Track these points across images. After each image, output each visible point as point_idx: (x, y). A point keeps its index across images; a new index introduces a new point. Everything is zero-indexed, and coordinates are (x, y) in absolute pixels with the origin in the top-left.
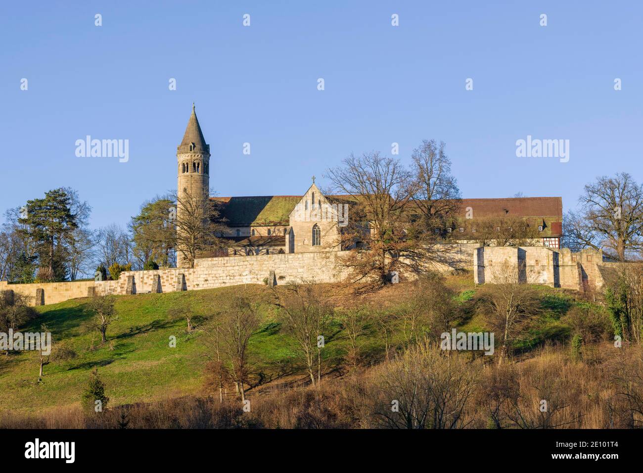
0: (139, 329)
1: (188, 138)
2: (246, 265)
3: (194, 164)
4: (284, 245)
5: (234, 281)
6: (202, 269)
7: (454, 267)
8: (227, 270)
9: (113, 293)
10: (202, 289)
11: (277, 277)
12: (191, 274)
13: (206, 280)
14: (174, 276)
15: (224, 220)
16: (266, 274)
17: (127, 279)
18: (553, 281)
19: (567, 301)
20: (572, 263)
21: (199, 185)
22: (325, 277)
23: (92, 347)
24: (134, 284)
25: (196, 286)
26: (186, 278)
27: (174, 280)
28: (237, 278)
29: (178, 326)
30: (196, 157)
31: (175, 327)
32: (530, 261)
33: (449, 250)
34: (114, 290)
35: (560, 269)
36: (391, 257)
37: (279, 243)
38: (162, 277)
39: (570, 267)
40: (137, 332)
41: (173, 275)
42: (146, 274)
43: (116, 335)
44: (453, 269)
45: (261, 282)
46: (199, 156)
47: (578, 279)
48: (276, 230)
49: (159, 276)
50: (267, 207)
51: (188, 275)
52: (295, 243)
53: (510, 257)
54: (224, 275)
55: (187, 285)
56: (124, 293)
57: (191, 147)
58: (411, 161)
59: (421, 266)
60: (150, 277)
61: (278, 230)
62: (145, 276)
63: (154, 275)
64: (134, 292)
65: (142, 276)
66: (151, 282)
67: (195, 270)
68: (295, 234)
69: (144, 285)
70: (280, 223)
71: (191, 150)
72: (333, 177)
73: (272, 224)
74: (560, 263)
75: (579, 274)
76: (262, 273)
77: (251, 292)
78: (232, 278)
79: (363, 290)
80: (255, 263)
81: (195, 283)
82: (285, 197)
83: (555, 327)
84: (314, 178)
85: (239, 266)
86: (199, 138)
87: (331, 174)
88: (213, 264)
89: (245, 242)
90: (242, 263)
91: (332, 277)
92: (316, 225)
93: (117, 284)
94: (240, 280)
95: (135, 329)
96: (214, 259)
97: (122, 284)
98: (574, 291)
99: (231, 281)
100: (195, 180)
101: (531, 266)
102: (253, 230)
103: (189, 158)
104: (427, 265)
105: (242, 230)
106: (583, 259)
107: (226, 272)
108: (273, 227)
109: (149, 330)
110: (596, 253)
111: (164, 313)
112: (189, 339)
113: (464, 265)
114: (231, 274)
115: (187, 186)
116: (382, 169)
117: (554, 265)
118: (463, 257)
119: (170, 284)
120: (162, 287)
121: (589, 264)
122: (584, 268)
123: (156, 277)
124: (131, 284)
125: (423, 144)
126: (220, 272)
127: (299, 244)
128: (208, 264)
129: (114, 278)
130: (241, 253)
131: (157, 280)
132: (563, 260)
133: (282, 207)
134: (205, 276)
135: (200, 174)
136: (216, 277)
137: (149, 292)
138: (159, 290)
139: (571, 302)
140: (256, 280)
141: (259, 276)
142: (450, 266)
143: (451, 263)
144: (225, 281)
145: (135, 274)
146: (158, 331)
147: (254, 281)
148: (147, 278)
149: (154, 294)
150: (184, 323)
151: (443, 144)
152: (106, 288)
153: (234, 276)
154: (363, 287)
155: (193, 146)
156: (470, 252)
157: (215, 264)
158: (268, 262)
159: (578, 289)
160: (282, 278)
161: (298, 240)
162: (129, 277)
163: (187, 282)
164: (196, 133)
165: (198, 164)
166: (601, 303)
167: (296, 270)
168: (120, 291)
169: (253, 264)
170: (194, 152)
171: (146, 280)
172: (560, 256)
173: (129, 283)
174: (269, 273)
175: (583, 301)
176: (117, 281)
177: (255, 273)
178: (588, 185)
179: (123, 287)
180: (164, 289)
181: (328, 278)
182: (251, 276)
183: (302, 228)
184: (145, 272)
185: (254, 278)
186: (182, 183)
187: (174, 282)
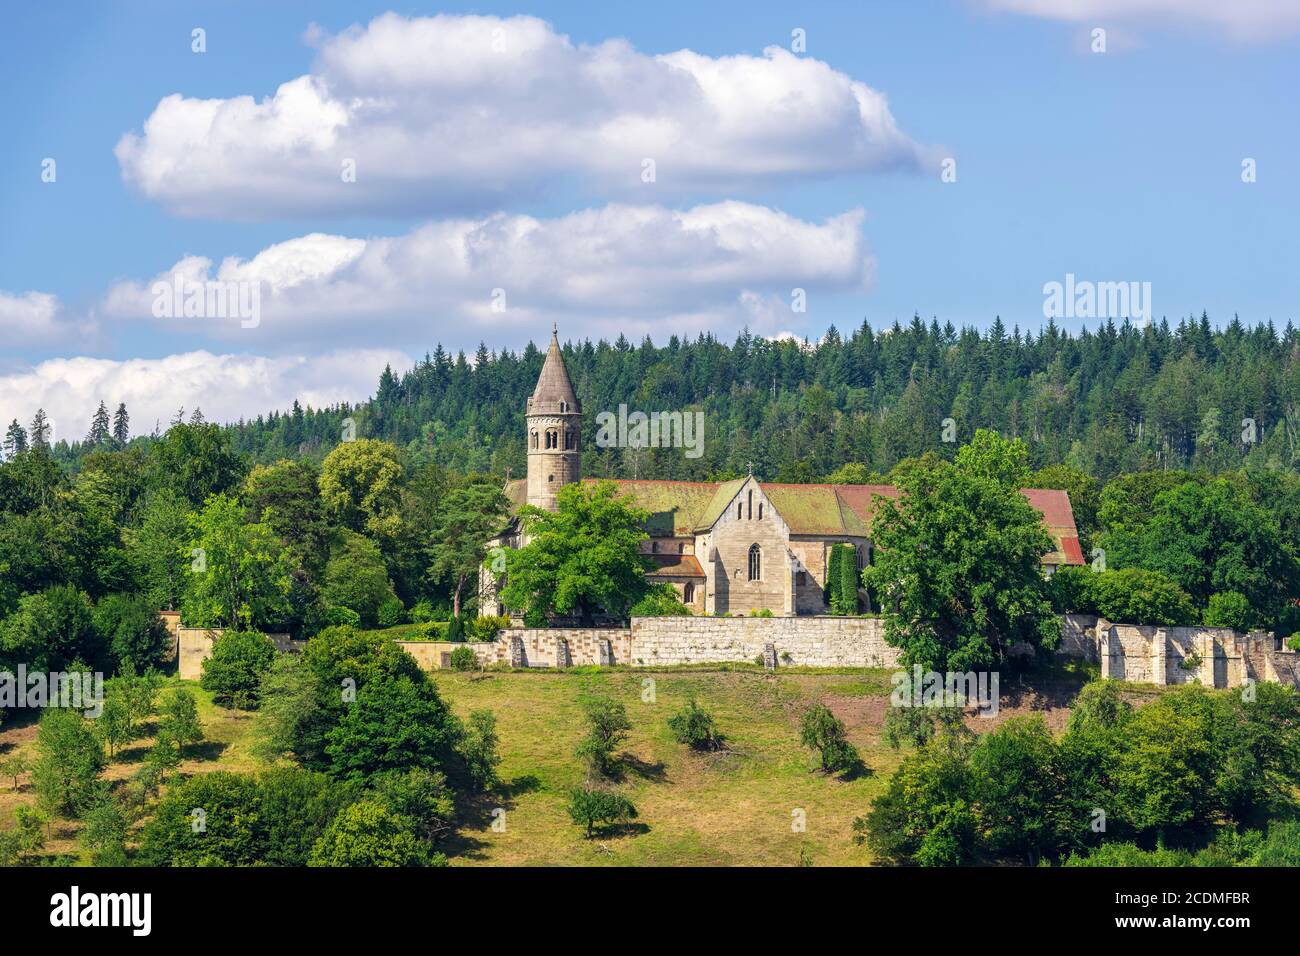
1: (552, 388)
2: (724, 632)
3: (566, 434)
5: (704, 656)
6: (646, 634)
8: (690, 638)
9: (484, 664)
10: (647, 665)
11: (779, 655)
12: (619, 639)
13: (656, 653)
14: (591, 641)
16: (759, 649)
17: (509, 642)
18: (1211, 682)
20: (1236, 654)
21: (575, 471)
22: (858, 659)
24: (523, 650)
25: (636, 660)
26: (613, 646)
27: (591, 647)
28: (709, 651)
30: (570, 423)
34: (486, 661)
35: (1219, 662)
38: (572, 641)
39: (1232, 661)
41: (589, 638)
42: (541, 635)
45: (752, 661)
46: (574, 421)
48: (668, 544)
49: (566, 639)
52: (720, 576)
54: (686, 645)
55: (616, 656)
56: (508, 665)
57: (562, 404)
60: (549, 641)
62: (541, 639)
63: (558, 638)
64: (524, 664)
65: (535, 638)
66: (554, 650)
67: (633, 634)
68: (721, 561)
69: (539, 652)
70: (672, 532)
71: (562, 411)
73: (661, 534)
74: (1219, 654)
76: (752, 646)
78: (700, 651)
80: (740, 630)
81: (634, 656)
88: (666, 627)
90: (717, 628)
91: (870, 659)
92: (754, 546)
93: (492, 649)
94: (714, 656)
97: (499, 650)
99: (699, 656)
100: (569, 463)
101: (1179, 657)
103: (560, 423)
107: (689, 641)
108: (663, 540)
110: (1267, 639)
114: (697, 645)
115: (555, 473)
117: (1213, 658)
119: (585, 654)
120: (573, 657)
121: (1258, 656)
122: (1252, 662)
123: (560, 641)
124: (519, 651)
126: (678, 639)
127: (728, 578)
128: (658, 626)
129: (485, 639)
131: (564, 647)
132: (1224, 649)
133: (667, 503)
134: (652, 645)
136: (673, 648)
137: (552, 665)
138: (569, 663)
140: (742, 657)
141: (746, 651)
144: (687, 655)
145: (522, 636)
147: (739, 658)
148: (545, 641)
149: (561, 669)
153: (703, 648)
155: (565, 404)
157: (670, 627)
160: (786, 656)
161: (725, 571)
162: (513, 639)
164: (565, 379)
167: (810, 645)
168: (496, 661)
169: (736, 631)
170: (569, 415)
171: (541, 645)
172: (1220, 642)
173: (515, 649)
174: (764, 646)
176: (492, 644)
177: (739, 645)
179: (502, 656)
180: (575, 661)
181: (863, 660)
182: (733, 650)
183: (731, 550)
184: (541, 631)
185: (739, 653)
186: (544, 467)
187: (591, 651)
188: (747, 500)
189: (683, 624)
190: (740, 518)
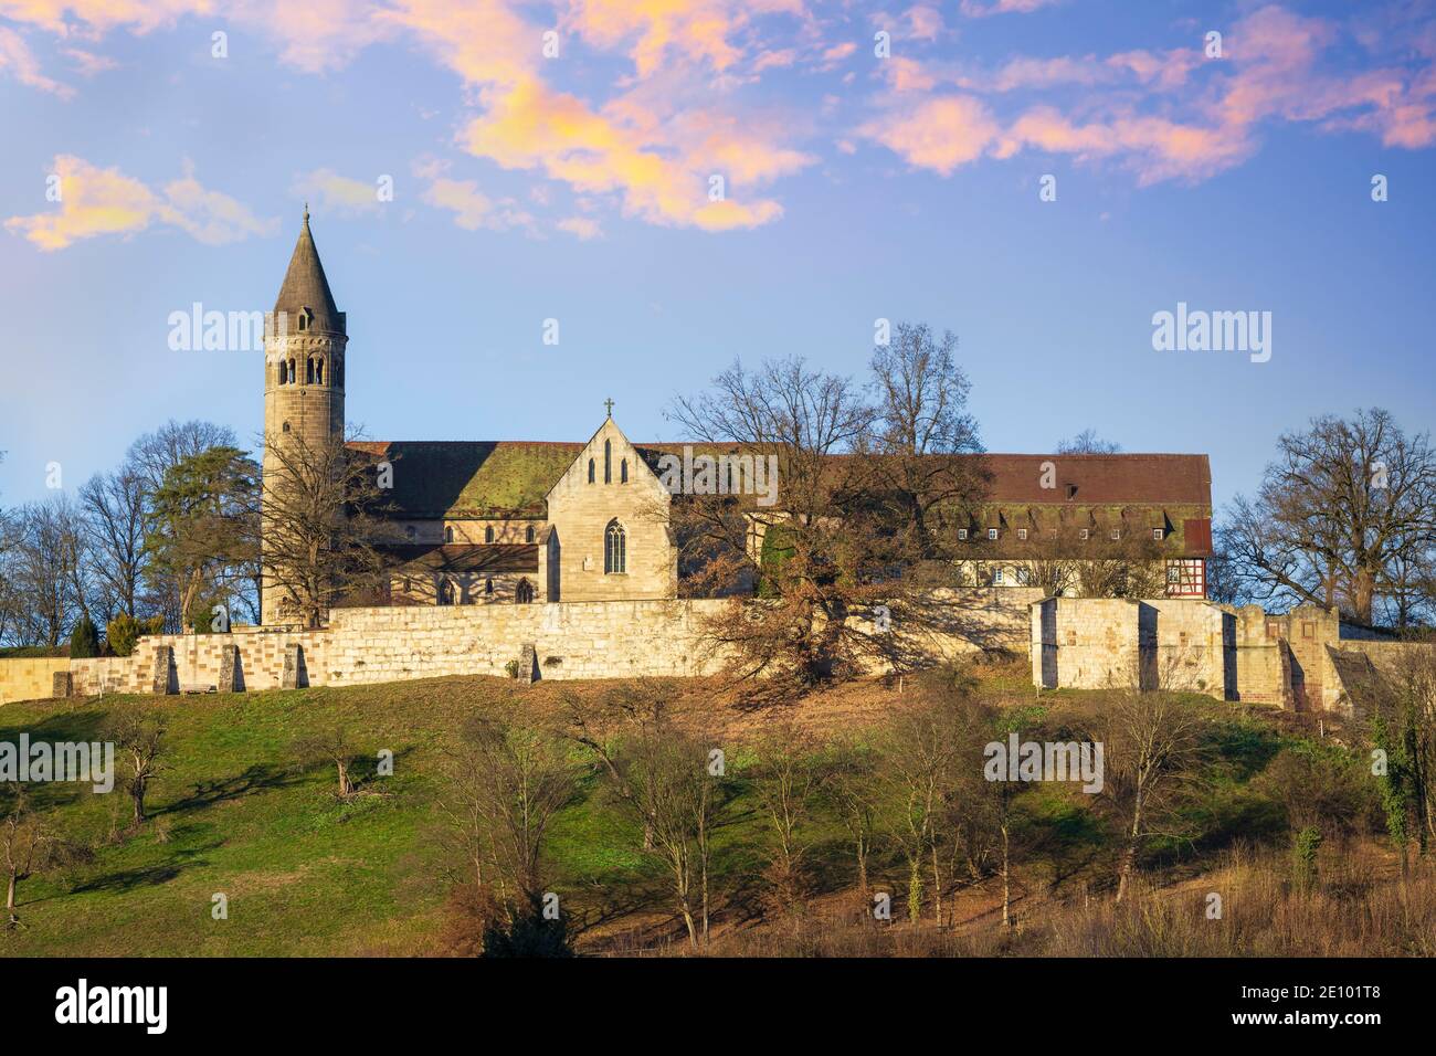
0: (218, 788)
1: (292, 295)
2: (463, 628)
3: (310, 362)
4: (535, 569)
5: (432, 666)
6: (350, 635)
7: (979, 645)
8: (412, 639)
9: (117, 688)
10: (349, 684)
11: (542, 660)
12: (318, 646)
13: (361, 663)
14: (274, 651)
15: (390, 507)
16: (514, 653)
17: (154, 655)
18: (1221, 685)
19: (1260, 735)
20: (1267, 641)
21: (323, 415)
22: (662, 663)
23: (112, 833)
24: (173, 667)
25: (334, 677)
26: (306, 655)
27: (275, 659)
28: (439, 658)
29: (314, 780)
30: (315, 345)
31: (306, 784)
32: (1166, 636)
33: (970, 601)
34: (121, 682)
35: (1240, 654)
36: (826, 617)
37: (519, 563)
38: (246, 650)
39: (1261, 651)
40: (214, 795)
41: (273, 646)
42: (202, 643)
43: (163, 803)
44: (977, 648)
45: (500, 672)
46: (324, 342)
47: (1281, 681)
48: (509, 529)
49: (237, 647)
50: (482, 470)
51: (310, 649)
52: (561, 567)
53: (1119, 625)
54: (406, 651)
55: (309, 673)
56: (148, 689)
57: (302, 318)
58: (869, 376)
59: (901, 639)
60: (214, 652)
61: (515, 529)
62: (202, 649)
63: (225, 647)
64: (172, 687)
65: (192, 648)
66: (218, 664)
67: (330, 637)
68: (562, 544)
69: (198, 669)
70: (517, 512)
71: (302, 327)
72: (691, 419)
73: (498, 515)
74: (1239, 641)
75: (1285, 669)
76: (502, 648)
77: (479, 697)
78: (426, 658)
79: (760, 697)
80: (485, 624)
81: (331, 670)
82: (526, 446)
83: (1237, 802)
84: (609, 404)
85: (445, 629)
86: (322, 297)
87: (686, 413)
88: (377, 624)
89: (433, 559)
90: (451, 623)
91: (679, 663)
92: (613, 522)
93: (128, 667)
94: (446, 665)
95: (207, 788)
96: (382, 610)
97: (140, 666)
98: (1272, 709)
99: (425, 666)
100: (311, 404)
101: (1170, 647)
102: (449, 529)
103: (298, 346)
104: (915, 638)
105: (421, 526)
106: (1293, 633)
107: (410, 643)
108: (503, 523)
109: (243, 790)
110: (1325, 619)
111: (267, 745)
112: (349, 817)
113: (1006, 639)
114: (423, 650)
115: (293, 418)
116: (811, 402)
117: (1224, 646)
118: (1003, 619)
119: (264, 670)
120: (245, 677)
121: (1308, 644)
122: (1296, 654)
123: (228, 650)
124: (165, 667)
125: (899, 334)
126: (395, 642)
127: (572, 570)
128: (366, 623)
129: (120, 651)
130: (424, 587)
131: (233, 660)
132: (1246, 632)
133: (521, 471)
134: (357, 653)
135: (325, 389)
136: (386, 656)
137: (213, 688)
138: (239, 685)
139: (1269, 739)
140: (487, 665)
141: (494, 657)
142: (971, 641)
143: (974, 633)
144: (407, 666)
145: (174, 644)
146: (266, 793)
147: (482, 669)
148: (206, 652)
149: (225, 693)
150: (326, 773)
151: (950, 339)
152: (101, 677)
153: (431, 655)
154: (760, 691)
155: (307, 316)
156: (1018, 608)
157: (382, 624)
158: (518, 623)
159: (1282, 706)
160: (552, 661)
161: (568, 559)
162: (160, 649)
163: (308, 664)
164: (313, 283)
165: (321, 363)
166: (1338, 741)
167: (589, 644)
168: (135, 684)
169: (479, 626)
170: (311, 333)
171: (202, 659)
172: (1240, 623)
173: (159, 665)
174: (520, 648)
175: (1296, 735)
176: (128, 659)
177: (484, 647)
178: (1287, 436)
179: (144, 676)
180: (249, 682)
181: (669, 664)
182: (475, 656)
183: (578, 529)
184: (202, 638)
185: (483, 660)
186: (278, 410)
187: (275, 665)
188: (603, 454)
189: (402, 618)
190: (591, 479)
